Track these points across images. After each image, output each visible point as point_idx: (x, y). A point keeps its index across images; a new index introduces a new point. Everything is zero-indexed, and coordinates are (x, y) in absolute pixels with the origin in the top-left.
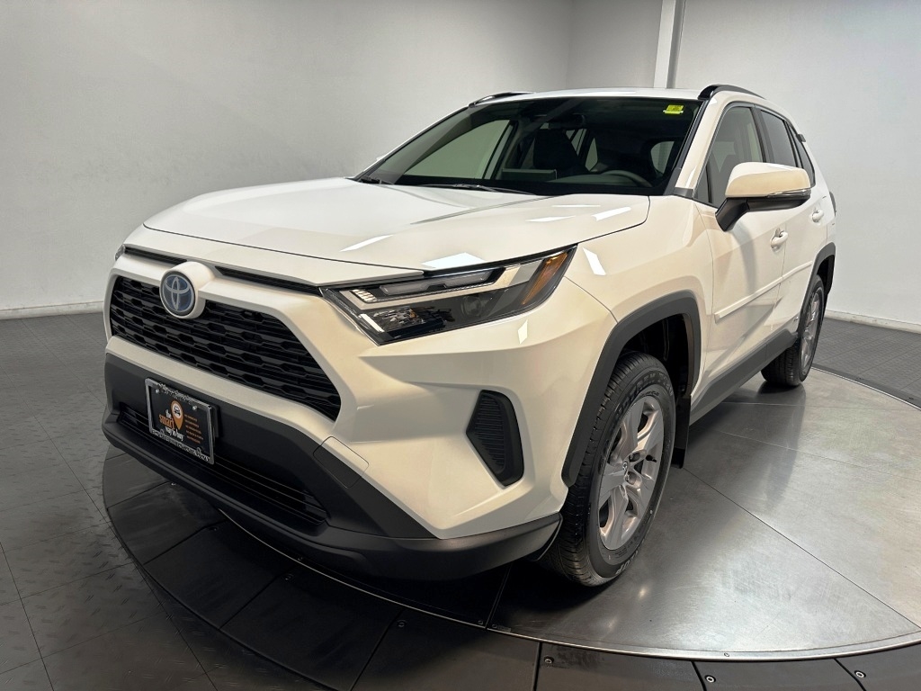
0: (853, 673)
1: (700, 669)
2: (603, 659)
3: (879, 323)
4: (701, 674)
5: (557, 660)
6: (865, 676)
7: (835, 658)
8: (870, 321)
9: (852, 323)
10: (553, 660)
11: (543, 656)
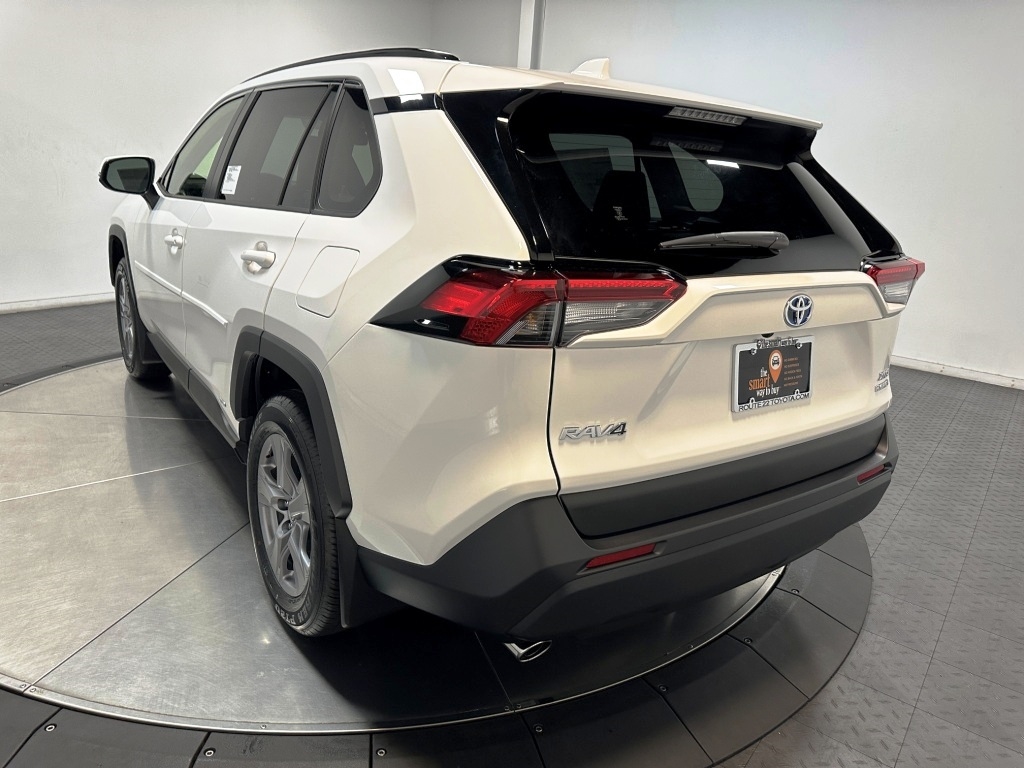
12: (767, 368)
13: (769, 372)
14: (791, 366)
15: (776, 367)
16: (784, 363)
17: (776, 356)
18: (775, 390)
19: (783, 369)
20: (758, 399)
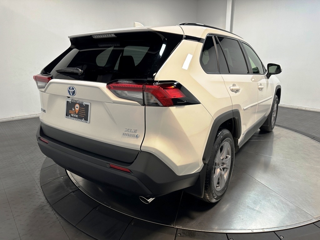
0: (279, 237)
1: (228, 236)
2: (197, 234)
3: (307, 109)
4: (229, 238)
5: (182, 234)
6: (283, 237)
7: (274, 231)
8: (304, 109)
9: (297, 109)
10: (180, 234)
11: (178, 233)
12: (74, 108)
13: (75, 110)
14: (82, 110)
15: (77, 109)
16: (80, 109)
17: (77, 105)
18: (77, 116)
19: (79, 111)
20: (71, 116)
